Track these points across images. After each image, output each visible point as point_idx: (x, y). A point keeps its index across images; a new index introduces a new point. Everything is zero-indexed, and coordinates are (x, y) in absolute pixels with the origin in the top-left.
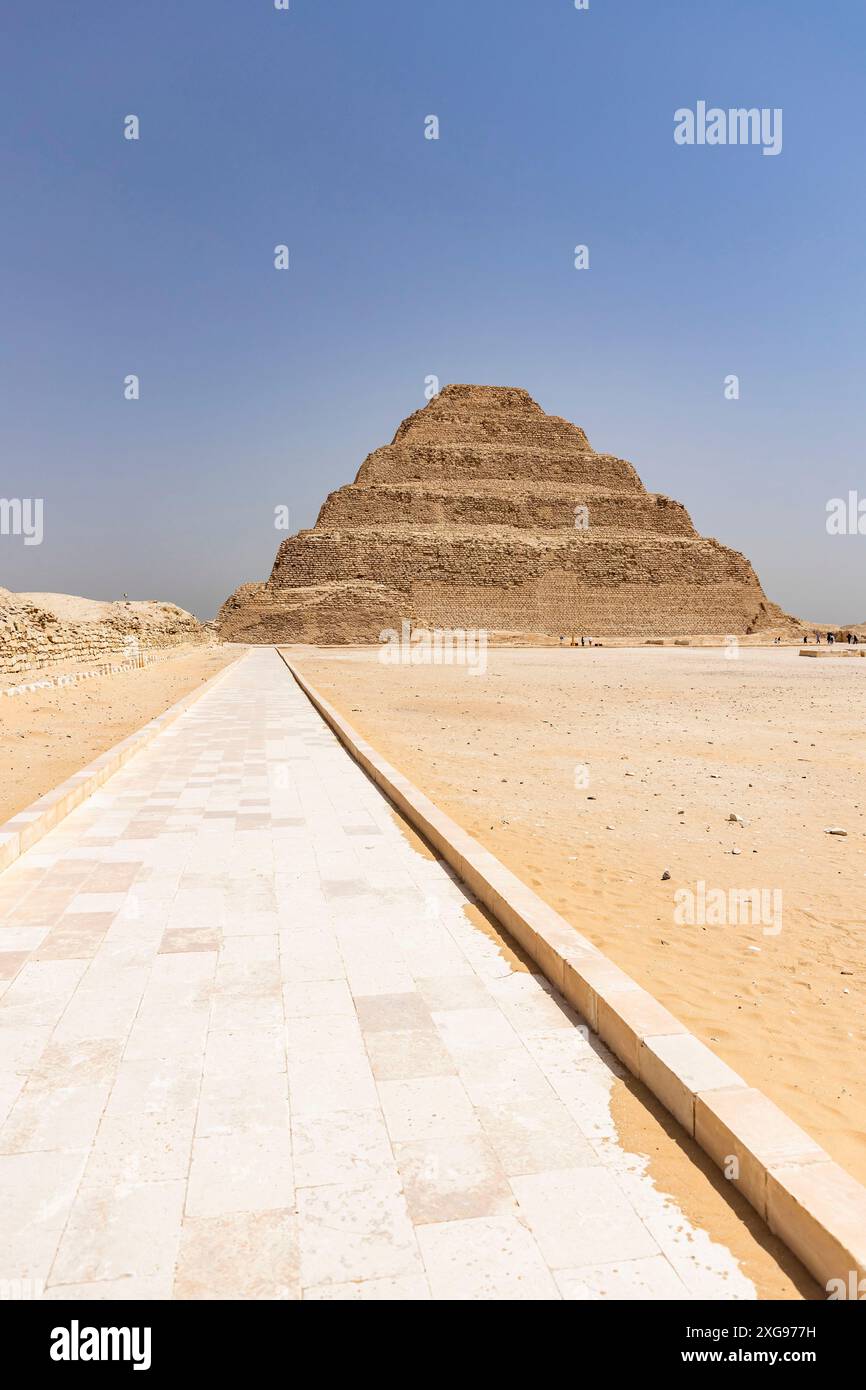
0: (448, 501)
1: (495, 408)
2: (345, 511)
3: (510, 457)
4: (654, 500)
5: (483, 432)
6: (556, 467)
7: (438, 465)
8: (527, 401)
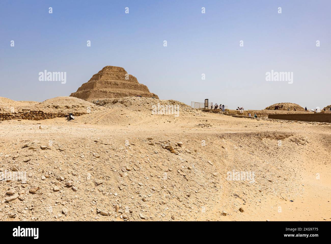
0: (114, 93)
1: (118, 72)
2: (94, 95)
3: (124, 84)
4: (152, 95)
5: (117, 78)
6: (133, 86)
7: (110, 85)
8: (124, 71)
